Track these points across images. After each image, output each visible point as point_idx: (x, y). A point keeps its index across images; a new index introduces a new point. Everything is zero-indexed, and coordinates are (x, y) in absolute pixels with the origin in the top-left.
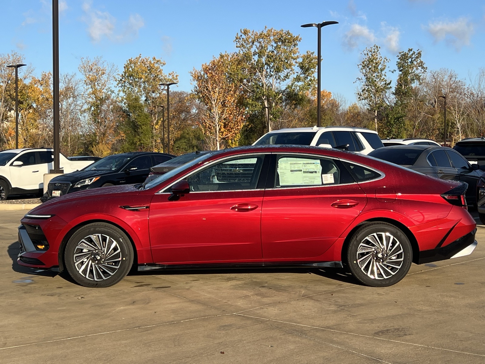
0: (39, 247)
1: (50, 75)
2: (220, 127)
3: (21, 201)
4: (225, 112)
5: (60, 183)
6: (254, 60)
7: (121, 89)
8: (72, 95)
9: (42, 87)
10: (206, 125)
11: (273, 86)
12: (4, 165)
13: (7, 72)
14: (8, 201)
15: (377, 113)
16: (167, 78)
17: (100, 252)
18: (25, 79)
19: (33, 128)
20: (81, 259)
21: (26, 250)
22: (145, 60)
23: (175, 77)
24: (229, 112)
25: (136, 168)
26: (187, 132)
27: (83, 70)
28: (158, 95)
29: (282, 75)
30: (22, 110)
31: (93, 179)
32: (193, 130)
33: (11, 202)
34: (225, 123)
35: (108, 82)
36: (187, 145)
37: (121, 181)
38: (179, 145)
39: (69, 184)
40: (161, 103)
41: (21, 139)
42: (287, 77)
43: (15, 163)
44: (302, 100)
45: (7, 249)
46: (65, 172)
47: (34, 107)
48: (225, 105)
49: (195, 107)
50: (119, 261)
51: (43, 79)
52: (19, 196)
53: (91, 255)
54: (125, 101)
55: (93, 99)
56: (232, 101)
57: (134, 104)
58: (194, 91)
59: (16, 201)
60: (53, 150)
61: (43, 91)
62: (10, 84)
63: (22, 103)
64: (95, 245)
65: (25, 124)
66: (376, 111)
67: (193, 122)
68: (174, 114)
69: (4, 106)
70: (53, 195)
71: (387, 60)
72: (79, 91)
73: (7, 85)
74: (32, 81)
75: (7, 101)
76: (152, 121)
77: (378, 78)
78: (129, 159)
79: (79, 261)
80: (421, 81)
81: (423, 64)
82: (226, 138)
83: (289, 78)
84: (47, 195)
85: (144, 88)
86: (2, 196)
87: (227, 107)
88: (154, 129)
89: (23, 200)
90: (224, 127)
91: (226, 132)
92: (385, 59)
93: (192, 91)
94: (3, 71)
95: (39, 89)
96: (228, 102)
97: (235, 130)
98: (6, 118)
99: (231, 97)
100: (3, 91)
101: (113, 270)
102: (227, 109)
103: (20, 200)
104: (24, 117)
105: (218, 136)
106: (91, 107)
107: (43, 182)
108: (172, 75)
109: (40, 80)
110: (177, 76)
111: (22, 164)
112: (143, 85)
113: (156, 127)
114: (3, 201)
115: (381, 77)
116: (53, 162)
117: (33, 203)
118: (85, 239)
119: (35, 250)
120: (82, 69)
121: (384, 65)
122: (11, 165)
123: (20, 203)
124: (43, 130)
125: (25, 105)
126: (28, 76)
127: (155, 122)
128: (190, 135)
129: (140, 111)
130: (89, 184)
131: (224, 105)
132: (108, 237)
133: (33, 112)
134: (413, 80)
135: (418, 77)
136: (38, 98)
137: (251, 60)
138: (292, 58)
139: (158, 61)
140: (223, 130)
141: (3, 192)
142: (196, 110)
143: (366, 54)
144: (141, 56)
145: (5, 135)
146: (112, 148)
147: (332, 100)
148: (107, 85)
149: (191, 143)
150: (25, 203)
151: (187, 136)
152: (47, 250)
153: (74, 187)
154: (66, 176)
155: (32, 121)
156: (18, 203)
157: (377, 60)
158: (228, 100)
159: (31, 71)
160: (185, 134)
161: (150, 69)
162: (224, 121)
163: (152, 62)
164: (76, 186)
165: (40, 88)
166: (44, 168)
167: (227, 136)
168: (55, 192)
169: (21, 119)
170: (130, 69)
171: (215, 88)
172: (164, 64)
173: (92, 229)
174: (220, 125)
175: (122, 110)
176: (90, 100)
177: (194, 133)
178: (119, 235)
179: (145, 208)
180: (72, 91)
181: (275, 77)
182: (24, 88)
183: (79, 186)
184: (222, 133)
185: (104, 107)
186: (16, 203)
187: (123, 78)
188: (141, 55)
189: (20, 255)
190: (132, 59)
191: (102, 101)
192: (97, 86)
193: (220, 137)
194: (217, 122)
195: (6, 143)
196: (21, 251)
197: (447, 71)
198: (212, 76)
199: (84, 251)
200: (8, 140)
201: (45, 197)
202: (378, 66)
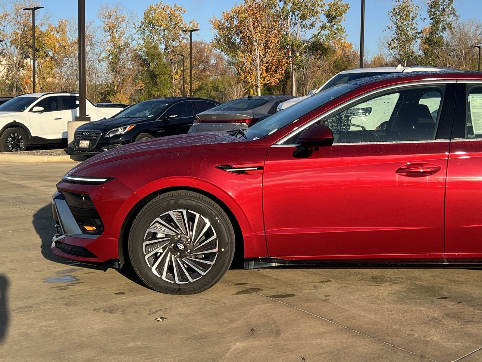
0: (88, 228)
1: (66, 22)
2: (261, 71)
3: (43, 152)
4: (268, 55)
5: (88, 132)
6: (278, 7)
7: (140, 36)
8: (89, 44)
9: (59, 35)
10: (246, 70)
11: (298, 35)
12: (23, 111)
13: (23, 18)
14: (27, 152)
15: (407, 63)
16: (187, 26)
17: (185, 238)
18: (42, 25)
19: (50, 76)
20: (155, 249)
21: (65, 232)
22: (166, 7)
23: (196, 25)
24: (272, 54)
25: (176, 116)
26: (205, 83)
27: (102, 16)
28: (178, 44)
29: (308, 22)
30: (38, 57)
31: (127, 127)
32: (211, 81)
33: (31, 153)
34: (267, 67)
35: (127, 29)
36: (207, 96)
37: (159, 130)
38: (198, 95)
39: (99, 133)
40: (180, 52)
41: (38, 87)
42: (312, 25)
43: (35, 109)
44: (326, 49)
45: (32, 219)
46: (92, 120)
47: (51, 55)
48: (268, 47)
49: (213, 57)
50: (215, 253)
51: (60, 26)
52: (39, 146)
53: (170, 243)
54: (144, 49)
55: (111, 47)
56: (276, 42)
57: (153, 53)
58: (214, 40)
59: (36, 152)
60: (77, 95)
61: (59, 38)
62: (27, 31)
63: (38, 51)
64: (177, 227)
65: (41, 72)
66: (406, 62)
67: (211, 73)
68: (195, 63)
69: (20, 53)
70: (80, 145)
71: (419, 8)
72: (97, 39)
73: (23, 32)
74: (48, 28)
75: (23, 49)
76: (171, 71)
77: (409, 26)
78: (167, 104)
79: (151, 252)
80: (453, 30)
81: (456, 12)
82: (268, 84)
83: (314, 27)
84: (73, 146)
85: (164, 36)
86: (21, 146)
87: (270, 48)
88: (174, 79)
89: (44, 151)
90: (266, 72)
91: (269, 77)
92: (417, 6)
93: (212, 40)
94: (19, 17)
95: (55, 37)
96: (271, 43)
97: (278, 74)
98: (22, 66)
99: (274, 37)
100: (19, 38)
101: (205, 267)
102: (270, 51)
103: (41, 151)
104: (40, 65)
105: (259, 82)
106: (110, 55)
107: (67, 131)
108: (192, 23)
109: (57, 27)
110: (197, 24)
111: (43, 110)
112: (162, 33)
113: (176, 77)
114: (22, 152)
115: (412, 25)
116: (78, 109)
117: (57, 155)
118: (161, 218)
119: (81, 232)
120: (100, 15)
121: (416, 14)
122: (31, 110)
123: (41, 154)
124: (60, 78)
125: (41, 53)
126: (45, 23)
127: (174, 71)
128: (209, 86)
129: (159, 59)
130: (123, 133)
131: (266, 47)
132: (197, 215)
133: (49, 60)
134: (445, 28)
135: (449, 25)
136: (55, 46)
137: (276, 7)
138: (318, 5)
139: (179, 8)
140: (265, 74)
141: (21, 141)
142: (214, 61)
143: (397, 1)
144: (162, 3)
145: (21, 83)
146: (131, 98)
147: (353, 51)
148: (126, 33)
149: (210, 94)
150: (47, 155)
151: (206, 87)
152: (100, 234)
153: (105, 137)
154: (93, 124)
155: (49, 70)
156: (39, 155)
157: (409, 8)
158: (272, 41)
159: (47, 18)
160: (203, 85)
161: (171, 17)
162: (266, 65)
163: (173, 9)
164: (107, 136)
165: (57, 36)
166: (67, 115)
167: (270, 81)
168: (83, 142)
169: (37, 68)
170: (150, 16)
171: (257, 28)
172: (185, 12)
173: (172, 202)
174: (262, 69)
175: (142, 59)
176: (109, 48)
177: (212, 84)
178: (214, 212)
179: (256, 168)
180: (89, 38)
181: (300, 25)
182: (41, 35)
183: (111, 136)
184: (264, 78)
185: (123, 55)
186: (37, 155)
187: (142, 25)
188: (162, 1)
189: (55, 239)
190: (152, 5)
191: (121, 49)
192: (115, 34)
193: (262, 83)
194: (259, 66)
195: (22, 91)
196: (58, 232)
197: (475, 21)
198: (253, 14)
199: (159, 236)
200: (25, 89)
201: (70, 148)
202: (409, 14)
